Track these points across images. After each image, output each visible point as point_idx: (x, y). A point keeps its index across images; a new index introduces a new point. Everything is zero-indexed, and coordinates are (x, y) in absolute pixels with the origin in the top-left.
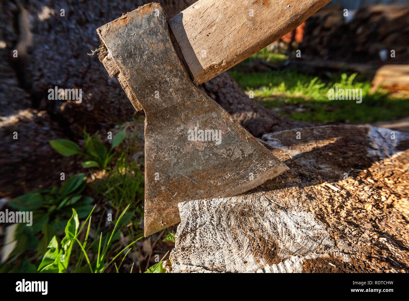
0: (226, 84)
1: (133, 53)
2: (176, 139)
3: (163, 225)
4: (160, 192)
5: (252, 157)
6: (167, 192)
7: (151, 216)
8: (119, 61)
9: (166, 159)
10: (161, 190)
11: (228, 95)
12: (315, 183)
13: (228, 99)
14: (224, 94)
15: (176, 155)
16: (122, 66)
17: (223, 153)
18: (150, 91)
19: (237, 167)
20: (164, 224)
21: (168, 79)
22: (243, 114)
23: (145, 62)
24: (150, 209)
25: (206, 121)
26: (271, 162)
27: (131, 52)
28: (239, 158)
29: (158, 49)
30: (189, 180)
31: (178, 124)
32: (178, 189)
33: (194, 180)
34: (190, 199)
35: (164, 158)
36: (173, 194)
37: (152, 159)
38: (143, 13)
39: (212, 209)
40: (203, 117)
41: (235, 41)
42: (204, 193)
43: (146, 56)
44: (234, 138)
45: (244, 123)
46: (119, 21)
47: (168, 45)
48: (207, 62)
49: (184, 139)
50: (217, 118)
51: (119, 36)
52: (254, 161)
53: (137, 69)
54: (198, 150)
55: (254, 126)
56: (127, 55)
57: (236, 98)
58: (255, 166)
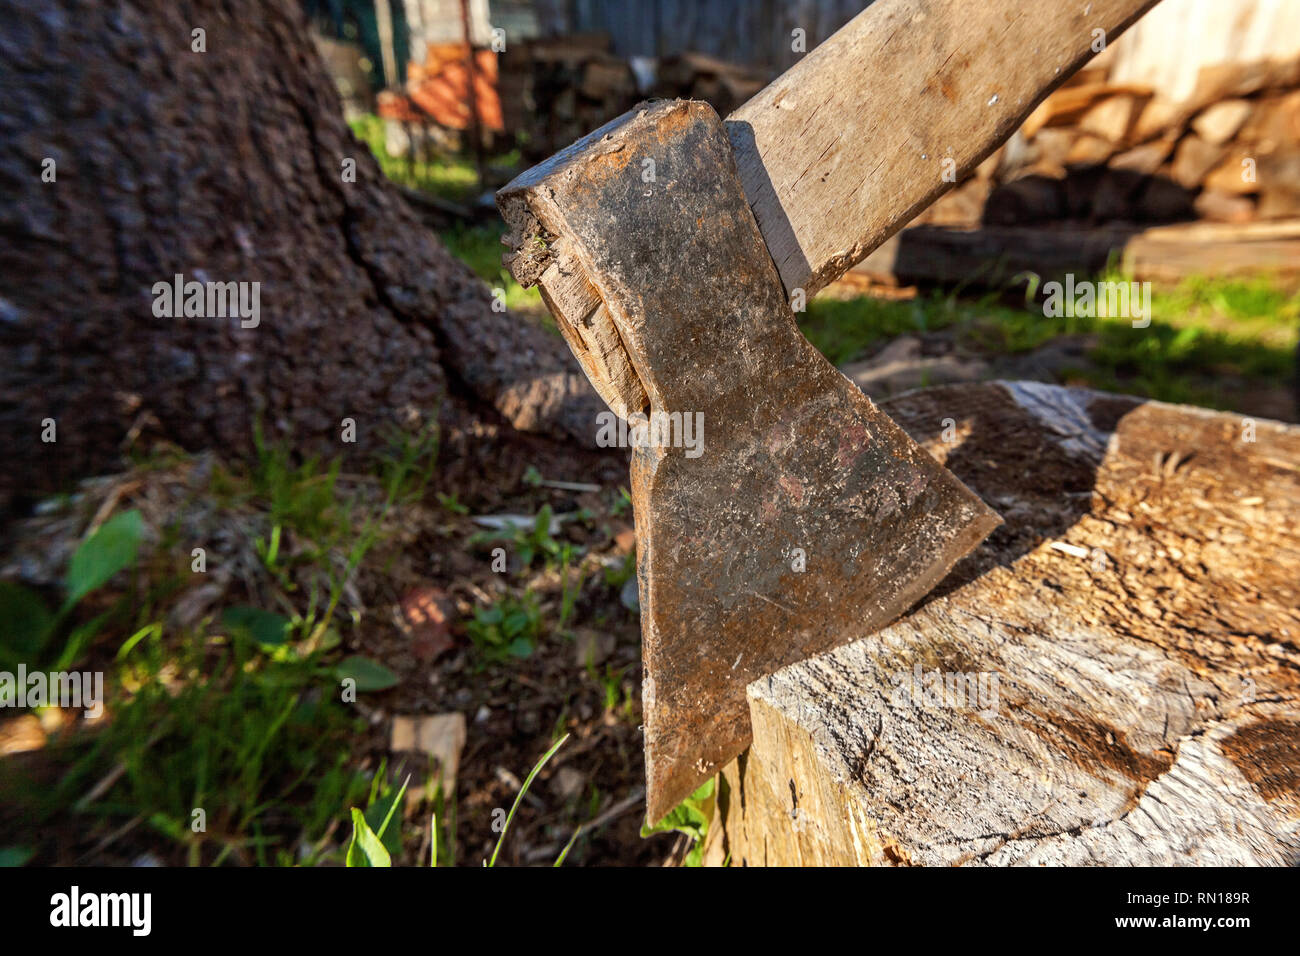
0: (457, 287)
1: (652, 247)
2: (737, 486)
3: (704, 770)
4: (696, 665)
5: (923, 503)
6: (714, 660)
7: (670, 751)
8: (615, 276)
9: (711, 554)
10: (699, 658)
11: (475, 326)
12: (1024, 549)
13: (477, 338)
14: (458, 322)
15: (738, 535)
16: (623, 291)
17: (855, 507)
18: (690, 353)
19: (889, 540)
20: (708, 768)
21: (739, 313)
22: (537, 385)
23: (684, 271)
24: (666, 729)
25: (813, 421)
26: (965, 509)
27: (646, 247)
28: (893, 514)
29: (717, 230)
30: (773, 606)
31: (743, 440)
32: (743, 642)
33: (786, 604)
34: (777, 666)
35: (706, 554)
36: (731, 660)
37: (672, 564)
38: (668, 131)
39: (861, 677)
40: (805, 410)
41: (884, 192)
42: (812, 639)
43: (686, 254)
44: (880, 457)
45: (545, 412)
46: (603, 158)
47: (742, 217)
48: (820, 254)
49: (757, 484)
50: (841, 406)
51: (608, 202)
52: (929, 515)
53: (662, 294)
54: (794, 509)
55: (579, 417)
56: (636, 256)
57: (505, 333)
58: (932, 529)
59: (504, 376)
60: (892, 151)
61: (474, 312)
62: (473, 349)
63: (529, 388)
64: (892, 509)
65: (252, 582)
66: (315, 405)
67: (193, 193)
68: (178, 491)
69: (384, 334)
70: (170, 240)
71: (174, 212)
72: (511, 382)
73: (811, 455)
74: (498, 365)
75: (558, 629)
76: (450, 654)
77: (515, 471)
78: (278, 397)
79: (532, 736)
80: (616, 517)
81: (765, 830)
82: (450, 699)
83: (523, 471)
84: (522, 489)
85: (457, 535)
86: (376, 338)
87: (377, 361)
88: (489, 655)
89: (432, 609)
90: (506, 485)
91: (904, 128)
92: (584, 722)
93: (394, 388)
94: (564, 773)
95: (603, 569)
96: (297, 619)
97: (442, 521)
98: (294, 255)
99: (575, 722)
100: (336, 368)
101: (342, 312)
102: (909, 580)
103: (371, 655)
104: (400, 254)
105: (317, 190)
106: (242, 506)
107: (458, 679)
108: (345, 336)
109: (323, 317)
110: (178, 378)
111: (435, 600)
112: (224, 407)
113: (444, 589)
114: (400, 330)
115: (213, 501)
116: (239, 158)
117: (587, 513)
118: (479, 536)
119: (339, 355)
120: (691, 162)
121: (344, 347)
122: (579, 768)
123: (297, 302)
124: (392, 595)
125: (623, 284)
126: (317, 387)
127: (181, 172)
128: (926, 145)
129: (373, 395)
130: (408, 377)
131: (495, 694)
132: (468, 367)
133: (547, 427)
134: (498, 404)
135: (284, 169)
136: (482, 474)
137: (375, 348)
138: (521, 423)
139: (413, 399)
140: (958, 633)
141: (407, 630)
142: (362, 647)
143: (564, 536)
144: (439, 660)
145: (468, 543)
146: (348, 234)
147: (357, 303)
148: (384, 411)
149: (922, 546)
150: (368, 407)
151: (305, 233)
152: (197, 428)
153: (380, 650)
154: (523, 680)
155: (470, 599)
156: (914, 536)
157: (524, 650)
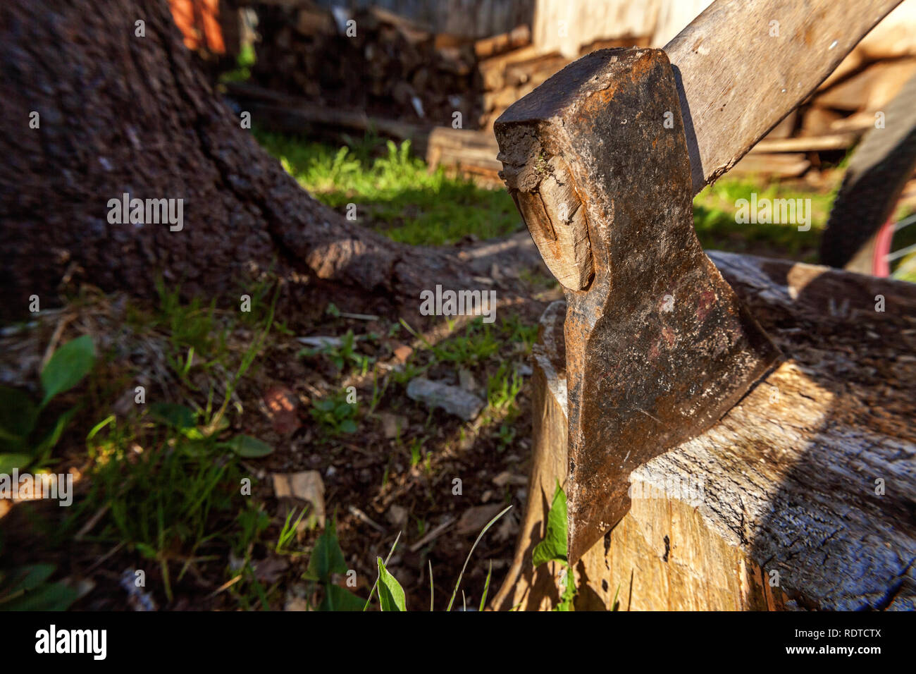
1: (623, 163)
2: (638, 336)
3: (603, 529)
4: (604, 460)
5: (740, 344)
6: (614, 456)
8: (600, 186)
9: (619, 384)
10: (606, 454)
11: (290, 204)
13: (292, 213)
14: (280, 203)
15: (635, 370)
16: (603, 197)
17: (702, 348)
19: (718, 370)
20: (606, 527)
21: (666, 212)
22: (333, 247)
24: (584, 503)
25: (686, 289)
27: (619, 164)
28: (723, 352)
29: (664, 149)
30: (650, 418)
31: (645, 303)
32: (631, 443)
33: (657, 416)
34: (649, 458)
35: (616, 384)
36: (624, 456)
37: (596, 391)
38: (638, 72)
39: (710, 466)
40: (683, 281)
41: (755, 118)
42: (669, 439)
43: (643, 168)
44: (721, 313)
45: (339, 266)
46: (596, 95)
47: (680, 140)
48: (711, 167)
49: (650, 334)
50: (703, 278)
51: (599, 130)
52: (743, 352)
53: (626, 199)
54: (668, 351)
55: (362, 270)
56: (613, 170)
57: (309, 210)
58: (743, 362)
59: (312, 241)
60: (766, 87)
61: (287, 195)
62: (289, 221)
63: (328, 249)
64: (722, 348)
65: (164, 385)
66: (187, 259)
67: (96, 99)
68: (104, 321)
69: (230, 209)
70: (83, 135)
71: (82, 112)
72: (316, 245)
73: (682, 313)
74: (307, 233)
75: (370, 414)
76: (301, 432)
77: (321, 306)
78: (164, 254)
79: (368, 484)
80: (393, 338)
81: (633, 565)
82: (306, 461)
83: (326, 306)
84: (327, 319)
85: (290, 351)
86: (225, 212)
87: (227, 228)
88: (329, 432)
89: (285, 401)
90: (316, 316)
91: (776, 69)
92: (400, 475)
93: (240, 248)
94: (394, 509)
95: (388, 372)
96: (200, 411)
97: (279, 341)
98: (167, 149)
99: (394, 475)
100: (201, 233)
101: (202, 193)
102: (727, 397)
103: (250, 433)
104: (236, 151)
105: (178, 101)
106: (150, 332)
107: (309, 448)
108: (206, 211)
109: (190, 196)
110: (94, 239)
111: (286, 396)
112: (128, 260)
113: (290, 388)
114: (240, 206)
115: (130, 329)
116: (125, 73)
117: (373, 335)
118: (305, 351)
119: (203, 225)
120: (652, 96)
121: (205, 218)
122: (401, 505)
123: (171, 185)
124: (258, 393)
125: (604, 192)
126: (189, 247)
127: (86, 82)
128: (787, 82)
129: (226, 253)
130: (248, 240)
131: (336, 458)
132: (287, 234)
133: (341, 276)
134: (308, 260)
135: (156, 84)
136: (299, 308)
137: (225, 220)
138: (323, 273)
139: (252, 256)
140: (763, 433)
141: (270, 415)
142: (243, 428)
143: (360, 350)
144: (294, 437)
145: (297, 355)
146: (201, 135)
147: (210, 186)
148: (234, 264)
149: (736, 373)
150: (223, 261)
151: (173, 133)
152: (109, 275)
153: (254, 430)
154: (353, 448)
155: (308, 394)
156: (733, 367)
157: (351, 428)
